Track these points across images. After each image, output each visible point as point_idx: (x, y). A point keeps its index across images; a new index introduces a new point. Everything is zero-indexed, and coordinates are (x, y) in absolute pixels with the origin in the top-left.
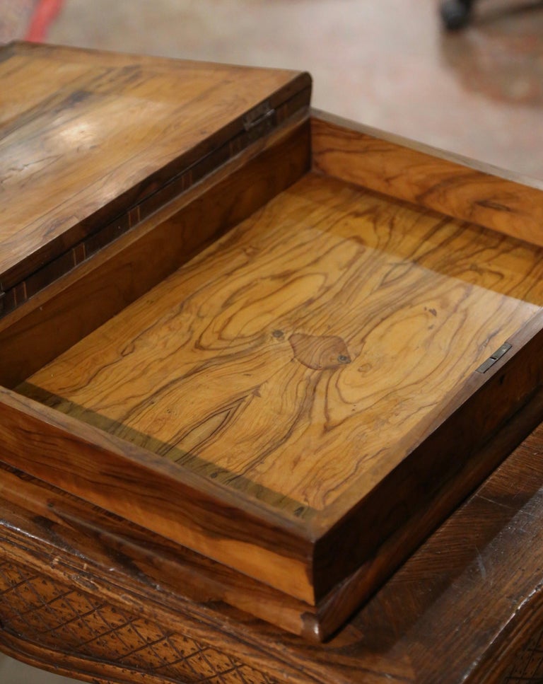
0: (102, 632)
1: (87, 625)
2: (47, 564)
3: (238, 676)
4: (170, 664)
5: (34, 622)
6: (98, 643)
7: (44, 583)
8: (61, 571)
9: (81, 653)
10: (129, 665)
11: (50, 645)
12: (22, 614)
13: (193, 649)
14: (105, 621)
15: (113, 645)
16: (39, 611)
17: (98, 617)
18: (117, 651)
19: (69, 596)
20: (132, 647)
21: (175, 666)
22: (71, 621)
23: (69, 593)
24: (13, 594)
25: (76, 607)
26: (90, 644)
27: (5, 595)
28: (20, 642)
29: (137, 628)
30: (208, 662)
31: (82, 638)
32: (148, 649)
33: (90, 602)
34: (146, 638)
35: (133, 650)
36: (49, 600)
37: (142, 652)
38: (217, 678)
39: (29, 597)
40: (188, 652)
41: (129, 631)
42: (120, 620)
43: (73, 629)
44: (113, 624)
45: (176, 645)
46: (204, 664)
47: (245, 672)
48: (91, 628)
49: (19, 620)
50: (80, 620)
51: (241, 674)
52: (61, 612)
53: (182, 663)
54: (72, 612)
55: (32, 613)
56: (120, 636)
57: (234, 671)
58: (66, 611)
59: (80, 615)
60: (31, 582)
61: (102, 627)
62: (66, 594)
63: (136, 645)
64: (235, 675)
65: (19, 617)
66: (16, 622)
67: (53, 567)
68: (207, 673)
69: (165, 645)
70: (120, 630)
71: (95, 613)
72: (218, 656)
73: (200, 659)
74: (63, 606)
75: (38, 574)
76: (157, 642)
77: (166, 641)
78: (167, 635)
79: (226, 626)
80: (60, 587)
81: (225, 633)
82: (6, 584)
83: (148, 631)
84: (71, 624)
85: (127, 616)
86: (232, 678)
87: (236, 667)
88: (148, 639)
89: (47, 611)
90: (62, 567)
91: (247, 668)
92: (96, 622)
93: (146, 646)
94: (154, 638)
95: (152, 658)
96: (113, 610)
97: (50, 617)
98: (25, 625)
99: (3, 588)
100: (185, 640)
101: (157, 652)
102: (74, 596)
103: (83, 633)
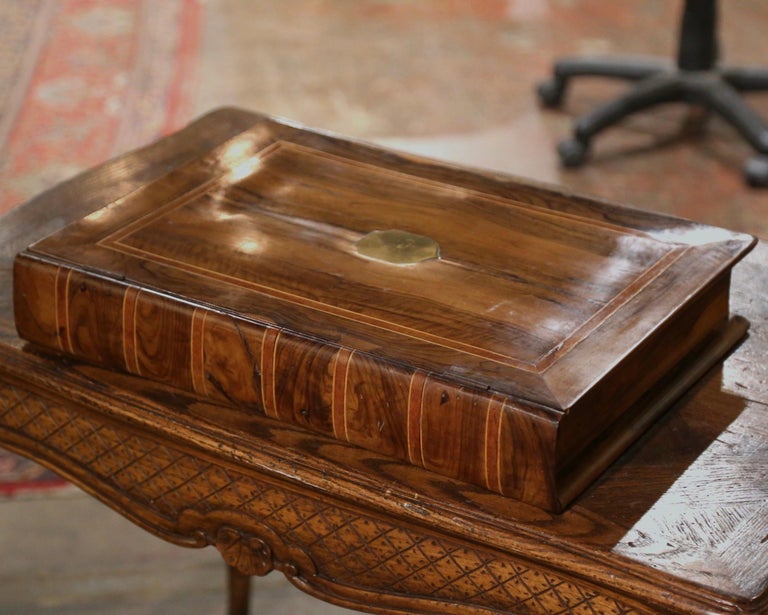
0: (420, 566)
1: (406, 561)
3: (554, 595)
4: (486, 591)
5: (352, 564)
6: (415, 578)
7: (366, 523)
8: (394, 501)
9: (396, 591)
10: (444, 598)
11: (366, 586)
12: (340, 557)
13: (510, 574)
14: (424, 555)
15: (431, 578)
16: (357, 552)
17: (418, 552)
18: (433, 585)
19: (389, 534)
20: (449, 577)
21: (491, 592)
22: (390, 558)
23: (391, 530)
24: (334, 538)
25: (396, 544)
26: (407, 580)
27: (325, 540)
28: (335, 586)
29: (456, 559)
30: (525, 585)
31: (399, 574)
32: (465, 578)
33: (410, 537)
34: (463, 568)
35: (449, 581)
36: (370, 539)
37: (459, 582)
38: (533, 600)
39: (349, 538)
40: (506, 576)
41: (448, 562)
42: (440, 552)
43: (391, 566)
44: (432, 557)
45: (493, 571)
46: (521, 587)
47: (561, 590)
48: (409, 564)
49: (336, 564)
50: (399, 557)
51: (557, 592)
52: (381, 550)
53: (498, 589)
54: (392, 549)
55: (350, 555)
56: (438, 568)
57: (551, 591)
58: (386, 549)
59: (399, 552)
60: (352, 523)
61: (421, 561)
62: (387, 532)
63: (454, 575)
64: (551, 595)
65: (336, 561)
66: (333, 566)
67: (386, 498)
68: (523, 596)
69: (483, 572)
70: (439, 563)
71: (415, 548)
72: (535, 578)
73: (517, 582)
74: (383, 544)
75: (360, 516)
76: (475, 570)
77: (483, 569)
78: (485, 563)
79: (553, 539)
80: (381, 526)
81: (552, 545)
82: (327, 529)
83: (467, 561)
84: (393, 562)
85: (448, 547)
86: (548, 598)
87: (553, 587)
88: (467, 568)
89: (366, 550)
90: (394, 496)
91: (565, 586)
92: (415, 557)
93: (463, 576)
94: (472, 567)
95: (469, 586)
96: (434, 544)
97: (369, 557)
98: (342, 568)
99: (324, 532)
100: (503, 566)
101: (474, 580)
102: (395, 533)
103: (401, 569)
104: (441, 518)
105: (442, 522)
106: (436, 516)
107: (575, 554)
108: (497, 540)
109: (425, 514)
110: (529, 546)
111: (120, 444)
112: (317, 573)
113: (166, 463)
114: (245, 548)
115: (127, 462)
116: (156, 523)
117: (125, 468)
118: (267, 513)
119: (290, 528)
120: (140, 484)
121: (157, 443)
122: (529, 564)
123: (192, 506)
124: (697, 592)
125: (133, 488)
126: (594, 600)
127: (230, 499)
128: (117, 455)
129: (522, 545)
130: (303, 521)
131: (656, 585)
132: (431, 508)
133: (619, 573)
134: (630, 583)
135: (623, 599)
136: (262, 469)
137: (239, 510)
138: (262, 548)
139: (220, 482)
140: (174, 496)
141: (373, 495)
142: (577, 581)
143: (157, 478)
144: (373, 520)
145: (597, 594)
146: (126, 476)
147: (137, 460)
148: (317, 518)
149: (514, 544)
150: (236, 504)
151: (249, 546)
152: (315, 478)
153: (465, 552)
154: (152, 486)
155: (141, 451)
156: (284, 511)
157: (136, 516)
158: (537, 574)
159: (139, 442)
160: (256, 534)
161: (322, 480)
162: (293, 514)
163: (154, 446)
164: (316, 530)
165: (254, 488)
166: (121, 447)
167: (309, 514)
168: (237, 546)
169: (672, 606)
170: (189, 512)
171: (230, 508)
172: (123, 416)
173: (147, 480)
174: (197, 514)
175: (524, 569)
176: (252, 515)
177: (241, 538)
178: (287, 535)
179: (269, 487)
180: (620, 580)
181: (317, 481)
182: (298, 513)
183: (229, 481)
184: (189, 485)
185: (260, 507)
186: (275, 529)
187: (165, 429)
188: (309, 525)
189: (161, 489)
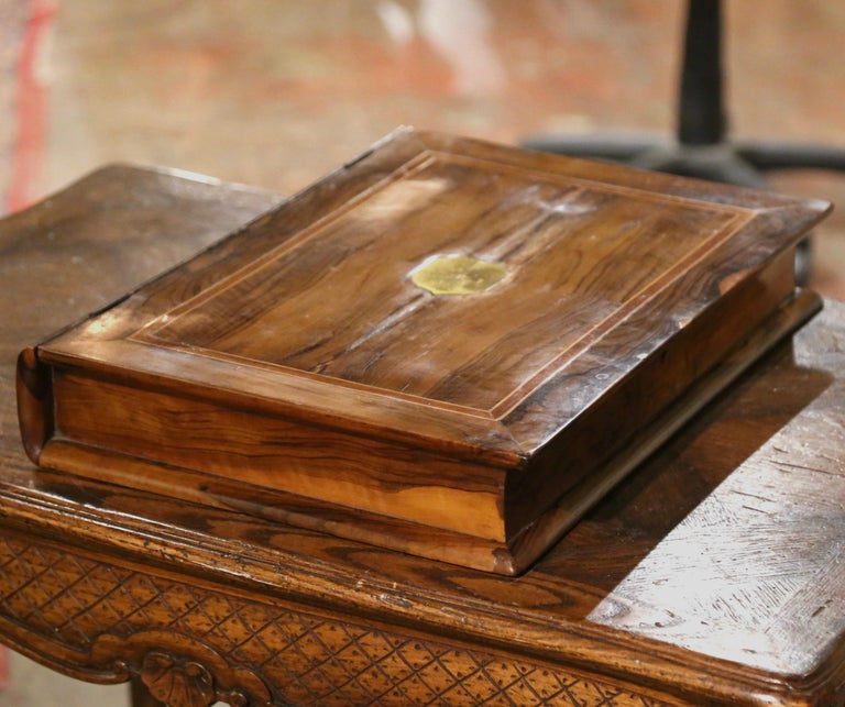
0: (401, 677)
1: (383, 673)
2: (350, 588)
3: (568, 699)
4: (483, 701)
5: (316, 683)
6: (396, 694)
7: (332, 629)
8: (367, 593)
12: (300, 676)
13: (513, 676)
14: (406, 662)
15: (415, 691)
16: (322, 667)
17: (398, 660)
18: (418, 700)
19: (362, 640)
20: (438, 689)
21: (491, 703)
22: (364, 671)
23: (363, 635)
24: (293, 651)
25: (371, 652)
26: (385, 697)
27: (281, 655)
29: (445, 663)
30: (531, 689)
31: (375, 691)
32: (458, 688)
33: (389, 642)
34: (456, 675)
35: (437, 693)
36: (338, 649)
37: (448, 695)
39: (312, 651)
40: (507, 680)
41: (436, 669)
42: (426, 658)
43: (365, 681)
44: (416, 664)
45: (492, 675)
46: (527, 693)
47: (575, 691)
48: (388, 676)
49: (295, 686)
50: (374, 668)
51: (570, 694)
52: (352, 662)
53: (498, 697)
54: (365, 659)
55: (314, 672)
56: (424, 678)
57: (564, 693)
58: (358, 659)
59: (375, 661)
60: (315, 631)
61: (403, 671)
62: (359, 638)
63: (443, 685)
64: (564, 698)
65: (296, 682)
66: (291, 689)
67: (358, 590)
68: (530, 703)
69: (480, 678)
70: (425, 671)
71: (395, 654)
72: (543, 679)
73: (522, 687)
74: (355, 653)
75: (325, 621)
76: (470, 675)
77: (480, 673)
78: (482, 666)
79: (565, 624)
80: (352, 631)
81: (564, 631)
82: (283, 641)
83: (460, 665)
84: (366, 676)
85: (435, 650)
86: (561, 702)
87: (565, 688)
88: (459, 674)
89: (333, 664)
90: (368, 588)
91: (580, 685)
92: (394, 666)
93: (456, 685)
94: (466, 672)
95: (463, 698)
96: (417, 647)
97: (337, 671)
98: (304, 691)
99: (279, 646)
100: (504, 667)
101: (468, 689)
102: (369, 638)
103: (377, 684)
104: (427, 609)
105: (428, 614)
106: (420, 607)
107: (590, 638)
108: (496, 630)
109: (407, 606)
110: (536, 635)
111: (13, 559)
112: (272, 701)
113: (74, 577)
114: (179, 677)
115: (23, 581)
116: (63, 657)
117: (21, 589)
118: (207, 629)
119: (235, 645)
120: (41, 609)
121: (62, 552)
122: (535, 662)
123: (111, 630)
124: (739, 672)
125: (31, 614)
126: (616, 699)
127: (159, 615)
128: (9, 573)
129: (527, 633)
130: (252, 635)
131: (691, 668)
132: (414, 598)
133: (645, 656)
134: (660, 668)
135: (651, 693)
136: (200, 568)
137: (170, 628)
138: (202, 674)
139: (145, 594)
140: (86, 618)
141: (340, 588)
142: (593, 676)
143: (63, 599)
144: (342, 624)
145: (620, 691)
146: (23, 600)
147: (36, 577)
148: (271, 629)
149: (518, 634)
150: (167, 620)
151: (183, 674)
152: (269, 574)
153: (457, 655)
154: (57, 609)
155: (41, 565)
156: (229, 623)
157: (36, 650)
158: (545, 674)
159: (38, 553)
160: (191, 656)
161: (277, 576)
162: (240, 626)
163: (58, 556)
164: (270, 645)
165: (189, 598)
166: (16, 562)
167: (259, 625)
168: (168, 675)
169: (711, 691)
170: (107, 638)
171: (159, 626)
172: (19, 517)
173: (50, 602)
174: (116, 639)
175: (529, 669)
176: (188, 632)
177: (172, 666)
178: (233, 655)
179: (209, 595)
180: (648, 666)
181: (269, 577)
182: (246, 625)
183: (157, 592)
184: (105, 602)
185: (198, 622)
186: (217, 648)
187: (74, 529)
188: (260, 639)
189: (68, 611)
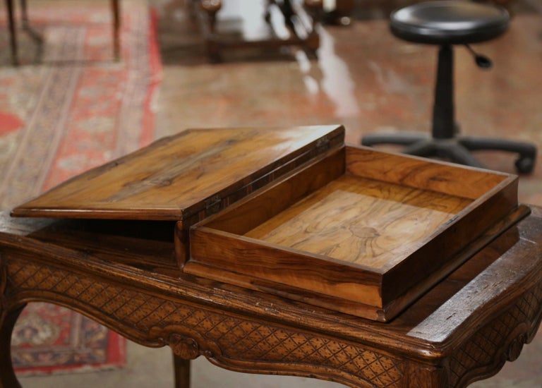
0: (275, 344)
1: (268, 343)
2: (253, 306)
4: (309, 355)
5: (240, 347)
6: (273, 351)
7: (247, 324)
8: (260, 308)
9: (263, 359)
10: (288, 361)
11: (247, 359)
12: (234, 344)
13: (321, 344)
14: (277, 338)
15: (281, 350)
16: (243, 340)
17: (274, 337)
18: (282, 354)
19: (259, 329)
20: (290, 349)
21: (312, 355)
22: (260, 342)
23: (260, 327)
24: (231, 333)
25: (263, 334)
26: (269, 353)
27: (226, 335)
28: (232, 361)
29: (294, 339)
30: (329, 349)
31: (264, 350)
32: (298, 349)
33: (270, 329)
35: (290, 351)
36: (249, 332)
37: (295, 352)
38: (333, 357)
39: (238, 333)
40: (319, 346)
41: (290, 341)
42: (285, 336)
43: (260, 346)
44: (281, 339)
45: (313, 343)
46: (327, 351)
47: (347, 350)
48: (270, 344)
49: (232, 348)
50: (264, 340)
51: (345, 352)
52: (255, 338)
53: (315, 353)
54: (260, 337)
55: (239, 342)
56: (285, 345)
57: (342, 351)
58: (257, 337)
59: (265, 338)
60: (240, 325)
61: (276, 342)
63: (292, 347)
64: (342, 353)
65: (232, 346)
66: (230, 350)
67: (256, 306)
68: (328, 356)
69: (308, 345)
70: (285, 342)
71: (272, 335)
72: (334, 345)
73: (325, 348)
74: (256, 334)
75: (244, 320)
76: (303, 344)
77: (308, 343)
78: (308, 340)
79: (341, 321)
80: (255, 325)
81: (341, 323)
82: (227, 329)
83: (299, 339)
84: (260, 344)
85: (289, 333)
86: (341, 355)
87: (343, 349)
88: (299, 343)
89: (247, 339)
90: (261, 306)
91: (349, 348)
92: (272, 340)
94: (302, 342)
95: (300, 353)
96: (282, 332)
97: (249, 342)
98: (235, 350)
99: (225, 331)
100: (318, 340)
101: (303, 349)
102: (262, 328)
103: (265, 347)
104: (284, 314)
106: (282, 314)
107: (352, 327)
109: (276, 313)
110: (329, 325)
111: (117, 295)
112: (222, 354)
113: (142, 302)
114: (184, 345)
115: (122, 304)
116: (137, 336)
117: (121, 307)
118: (196, 324)
119: (208, 331)
120: (129, 316)
121: (138, 292)
122: (330, 337)
123: (157, 325)
124: (413, 340)
125: (125, 318)
126: (364, 353)
127: (177, 318)
128: (116, 301)
129: (326, 325)
130: (214, 327)
131: (393, 339)
132: (280, 310)
133: (374, 334)
134: (380, 339)
135: (378, 351)
136: (192, 297)
137: (180, 324)
138: (194, 343)
139: (170, 309)
140: (147, 320)
141: (249, 306)
142: (354, 344)
143: (137, 312)
144: (251, 322)
145: (365, 350)
146: (121, 312)
147: (127, 302)
148: (222, 324)
149: (322, 325)
150: (179, 320)
151: (186, 343)
152: (220, 300)
153: (298, 334)
154: (135, 316)
155: (129, 297)
156: (205, 322)
157: (127, 334)
158: (334, 343)
159: (127, 292)
160: (189, 335)
161: (224, 300)
162: (209, 323)
163: (135, 293)
164: (221, 330)
165: (189, 311)
166: (119, 296)
167: (217, 322)
168: (180, 344)
169: (401, 348)
170: (154, 328)
171: (176, 323)
172: (120, 276)
173: (132, 313)
174: (159, 329)
175: (328, 341)
176: (188, 326)
177: (182, 340)
178: (206, 335)
179: (196, 309)
180: (376, 338)
181: (220, 301)
182: (212, 322)
183: (175, 308)
184: (154, 313)
185: (192, 321)
186: (200, 332)
187: (142, 281)
188: (217, 328)
189: (139, 317)
